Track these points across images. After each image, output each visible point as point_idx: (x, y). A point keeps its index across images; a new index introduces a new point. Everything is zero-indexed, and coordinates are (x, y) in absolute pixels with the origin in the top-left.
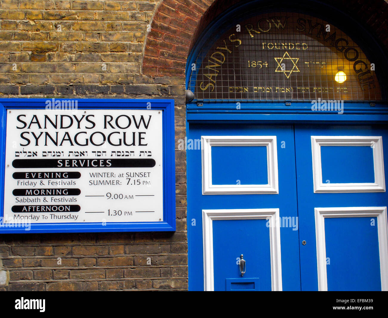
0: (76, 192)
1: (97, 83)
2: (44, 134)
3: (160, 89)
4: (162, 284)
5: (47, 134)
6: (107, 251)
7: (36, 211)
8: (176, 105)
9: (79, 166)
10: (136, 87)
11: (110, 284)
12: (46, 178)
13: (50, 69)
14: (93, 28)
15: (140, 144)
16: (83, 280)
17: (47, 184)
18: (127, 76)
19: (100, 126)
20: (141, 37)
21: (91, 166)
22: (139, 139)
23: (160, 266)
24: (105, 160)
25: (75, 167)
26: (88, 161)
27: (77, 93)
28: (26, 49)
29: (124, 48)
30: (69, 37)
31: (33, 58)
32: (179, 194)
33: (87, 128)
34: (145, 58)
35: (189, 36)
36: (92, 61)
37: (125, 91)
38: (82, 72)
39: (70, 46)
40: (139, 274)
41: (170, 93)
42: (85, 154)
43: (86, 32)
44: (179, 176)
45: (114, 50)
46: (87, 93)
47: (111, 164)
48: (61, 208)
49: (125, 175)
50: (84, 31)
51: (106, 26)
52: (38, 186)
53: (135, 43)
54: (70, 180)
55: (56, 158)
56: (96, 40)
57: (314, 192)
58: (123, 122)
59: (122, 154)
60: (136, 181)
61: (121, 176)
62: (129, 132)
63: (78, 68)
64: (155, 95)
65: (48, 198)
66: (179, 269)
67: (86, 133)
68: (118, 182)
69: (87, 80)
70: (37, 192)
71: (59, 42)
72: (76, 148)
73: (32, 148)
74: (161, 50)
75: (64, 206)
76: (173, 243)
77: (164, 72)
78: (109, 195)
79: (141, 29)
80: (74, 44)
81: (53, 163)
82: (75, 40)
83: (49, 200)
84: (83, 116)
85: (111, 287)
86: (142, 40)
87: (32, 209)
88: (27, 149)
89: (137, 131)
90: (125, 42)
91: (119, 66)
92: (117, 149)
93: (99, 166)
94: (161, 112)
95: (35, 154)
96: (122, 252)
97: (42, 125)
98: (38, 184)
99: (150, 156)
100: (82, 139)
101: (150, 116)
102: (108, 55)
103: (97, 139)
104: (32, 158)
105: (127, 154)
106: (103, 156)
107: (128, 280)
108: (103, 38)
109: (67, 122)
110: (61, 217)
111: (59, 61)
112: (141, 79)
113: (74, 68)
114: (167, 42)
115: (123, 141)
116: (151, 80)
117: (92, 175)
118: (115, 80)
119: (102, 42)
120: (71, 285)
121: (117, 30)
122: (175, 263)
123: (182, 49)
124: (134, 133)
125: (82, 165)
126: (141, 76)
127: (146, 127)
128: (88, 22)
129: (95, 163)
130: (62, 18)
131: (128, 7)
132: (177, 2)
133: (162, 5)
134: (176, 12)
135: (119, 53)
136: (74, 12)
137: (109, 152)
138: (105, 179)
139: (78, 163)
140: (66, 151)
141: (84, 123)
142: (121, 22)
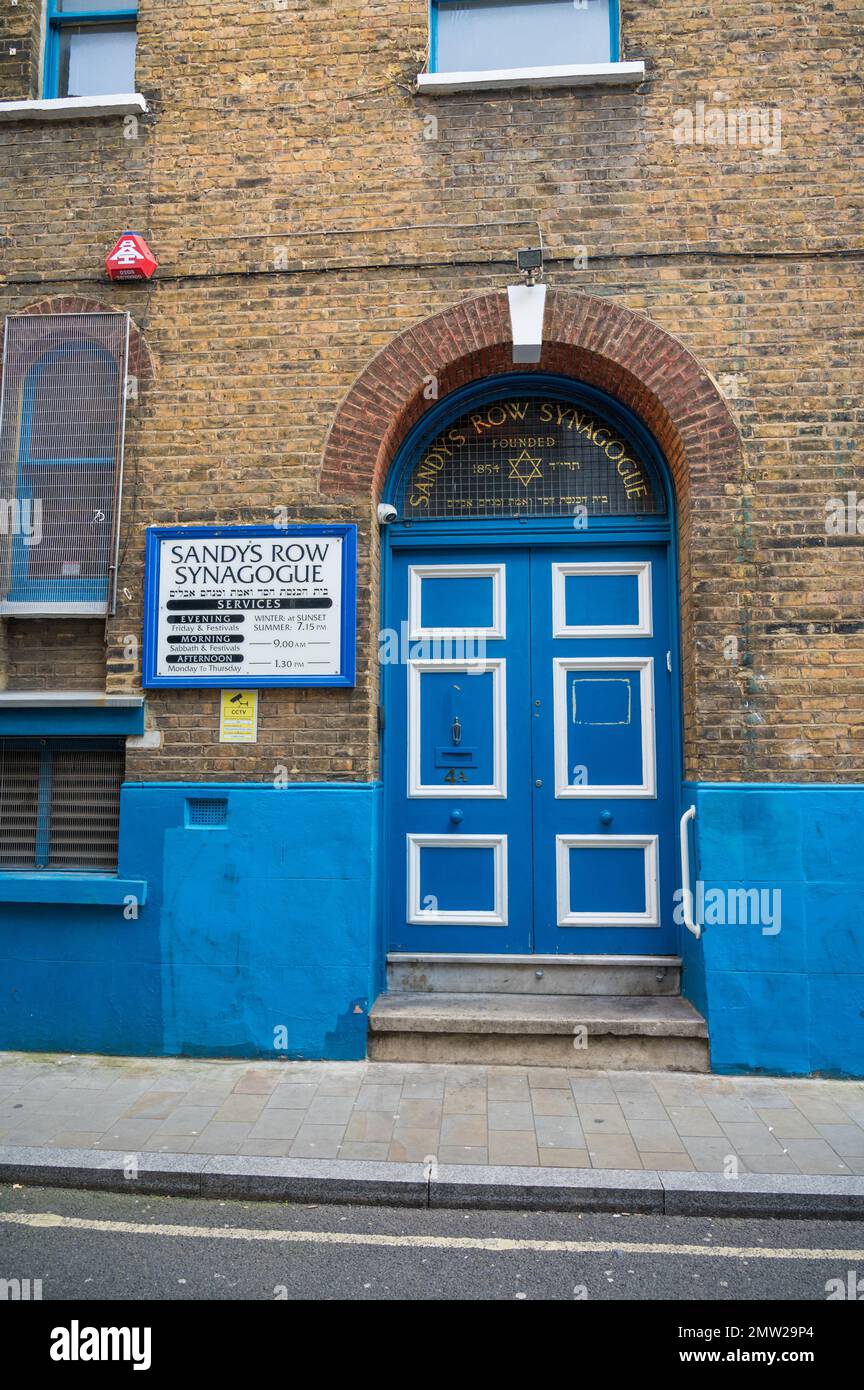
0: (238, 639)
2: (202, 569)
3: (341, 511)
4: (338, 751)
5: (206, 568)
6: (274, 710)
7: (193, 661)
8: (360, 530)
9: (243, 608)
10: (313, 510)
11: (277, 749)
12: (205, 622)
13: (213, 491)
15: (314, 580)
17: (205, 629)
18: (301, 496)
19: (267, 560)
20: (319, 446)
21: (256, 608)
22: (314, 574)
23: (336, 729)
24: (273, 600)
25: (238, 608)
26: (254, 601)
27: (242, 519)
28: (184, 466)
29: (298, 460)
30: (234, 449)
31: (192, 476)
33: (252, 561)
34: (323, 472)
36: (260, 478)
38: (249, 492)
39: (235, 461)
40: (311, 738)
41: (353, 516)
42: (250, 592)
43: (254, 442)
44: (362, 619)
45: (286, 464)
46: (255, 518)
47: (279, 605)
48: (222, 659)
49: (296, 618)
50: (252, 441)
51: (277, 433)
52: (196, 632)
53: (312, 453)
54: (232, 624)
55: (216, 598)
56: (265, 451)
58: (295, 553)
59: (293, 592)
60: (309, 624)
61: (291, 619)
62: (302, 565)
63: (244, 487)
64: (335, 518)
65: (207, 646)
66: (359, 733)
67: (251, 567)
68: (287, 627)
69: (254, 502)
70: (194, 639)
71: (223, 456)
72: (240, 586)
73: (188, 586)
74: (343, 461)
75: (225, 655)
76: (352, 701)
77: (347, 489)
78: (277, 643)
79: (320, 435)
80: (240, 458)
81: (212, 604)
82: (241, 453)
83: (208, 649)
84: (248, 546)
86: (321, 449)
87: (189, 659)
88: (183, 587)
89: (311, 564)
90: (300, 453)
91: (292, 484)
92: (286, 586)
93: (265, 608)
94: (341, 540)
95: (192, 593)
96: (292, 711)
97: (201, 559)
98: (195, 629)
99: (327, 594)
100: (246, 575)
101: (328, 546)
102: (279, 470)
103: (265, 574)
104: (188, 598)
105: (299, 592)
106: (271, 596)
107: (299, 746)
108: (274, 449)
109: (229, 554)
110: (222, 669)
111: (222, 480)
112: (318, 499)
113: (239, 488)
114: (351, 451)
115: (294, 577)
116: (331, 500)
117: (258, 618)
118: (287, 501)
119: (272, 454)
120: (233, 749)
121: (290, 438)
122: (354, 726)
124: (308, 567)
125: (246, 607)
126: (319, 495)
127: (322, 559)
128: (256, 429)
129: (261, 604)
130: (226, 425)
131: (302, 409)
132: (364, 399)
133: (346, 404)
134: (363, 412)
135: (293, 467)
136: (239, 417)
137: (277, 590)
138: (273, 623)
139: (242, 604)
140: (228, 589)
141: (249, 555)
142: (296, 427)
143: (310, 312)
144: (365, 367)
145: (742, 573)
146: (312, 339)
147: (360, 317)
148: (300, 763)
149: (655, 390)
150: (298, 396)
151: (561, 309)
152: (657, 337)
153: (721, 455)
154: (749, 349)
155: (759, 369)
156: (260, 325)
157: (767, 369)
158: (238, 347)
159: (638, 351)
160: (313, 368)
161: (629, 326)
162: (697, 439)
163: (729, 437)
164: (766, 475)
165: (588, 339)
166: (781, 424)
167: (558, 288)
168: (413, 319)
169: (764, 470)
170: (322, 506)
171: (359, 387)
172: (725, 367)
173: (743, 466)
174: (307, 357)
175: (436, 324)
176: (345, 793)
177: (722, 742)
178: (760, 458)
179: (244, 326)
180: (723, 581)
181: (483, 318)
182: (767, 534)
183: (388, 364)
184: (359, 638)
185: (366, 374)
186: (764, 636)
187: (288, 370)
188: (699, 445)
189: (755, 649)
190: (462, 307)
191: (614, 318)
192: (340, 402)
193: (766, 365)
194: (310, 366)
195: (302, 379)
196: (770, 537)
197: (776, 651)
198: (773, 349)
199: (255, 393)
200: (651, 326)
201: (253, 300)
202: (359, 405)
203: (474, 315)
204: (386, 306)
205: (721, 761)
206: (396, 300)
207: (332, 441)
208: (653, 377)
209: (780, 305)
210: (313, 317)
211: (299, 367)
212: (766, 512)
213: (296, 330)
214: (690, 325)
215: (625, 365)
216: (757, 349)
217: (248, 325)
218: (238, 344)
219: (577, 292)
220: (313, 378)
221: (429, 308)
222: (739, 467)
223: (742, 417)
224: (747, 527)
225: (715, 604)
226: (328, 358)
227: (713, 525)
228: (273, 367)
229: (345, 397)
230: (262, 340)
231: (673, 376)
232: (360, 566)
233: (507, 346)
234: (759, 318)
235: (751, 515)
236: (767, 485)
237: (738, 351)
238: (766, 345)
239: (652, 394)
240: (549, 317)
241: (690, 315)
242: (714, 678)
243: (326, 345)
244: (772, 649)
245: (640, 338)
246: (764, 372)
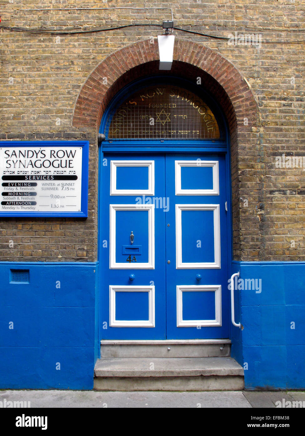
0: (34, 194)
1: (48, 132)
2: (18, 161)
3: (81, 135)
4: (80, 247)
5: (20, 161)
6: (51, 228)
7: (13, 205)
8: (90, 144)
9: (37, 179)
10: (69, 134)
11: (51, 246)
12: (19, 186)
13: (23, 124)
14: (46, 100)
15: (69, 167)
16: (38, 244)
17: (19, 189)
18: (64, 127)
19: (48, 157)
20: (73, 105)
21: (43, 179)
22: (69, 164)
23: (79, 237)
24: (50, 176)
25: (34, 180)
26: (41, 176)
27: (37, 138)
28: (11, 113)
29: (63, 111)
30: (33, 105)
31: (14, 118)
32: (90, 196)
33: (41, 158)
34: (74, 117)
35: (99, 103)
36: (45, 119)
37: (62, 136)
38: (40, 125)
39: (34, 111)
40: (68, 241)
41: (87, 137)
42: (40, 172)
43: (43, 102)
44: (91, 185)
45: (57, 112)
46: (42, 137)
47: (53, 178)
49: (61, 185)
50: (42, 102)
51: (53, 98)
52: (15, 191)
53: (69, 108)
54: (31, 187)
55: (24, 175)
56: (48, 107)
57: (176, 195)
58: (61, 154)
59: (60, 172)
60: (67, 188)
61: (58, 185)
62: (64, 160)
63: (38, 123)
64: (79, 138)
65: (20, 197)
66: (89, 239)
67: (40, 160)
68: (57, 189)
69: (42, 130)
70: (14, 194)
71: (28, 109)
72: (35, 169)
73: (12, 169)
74: (83, 112)
75: (28, 202)
76: (86, 224)
77: (84, 124)
78: (52, 196)
79: (73, 100)
80: (36, 109)
81: (22, 178)
82: (37, 107)
83: (20, 199)
84: (40, 151)
85: (52, 248)
86: (73, 106)
87: (12, 203)
88: (9, 170)
89: (68, 159)
90: (63, 108)
92: (57, 169)
93: (47, 180)
94: (82, 148)
95: (14, 172)
96: (59, 228)
97: (18, 156)
98: (15, 189)
99: (75, 173)
100: (38, 164)
101: (76, 151)
102: (54, 116)
103: (47, 164)
104: (12, 175)
105: (62, 172)
106: (49, 174)
107: (62, 244)
108: (52, 106)
109: (30, 154)
110: (27, 208)
111: (28, 120)
112: (71, 129)
113: (36, 123)
114: (87, 107)
115: (60, 165)
116: (77, 129)
117: (43, 184)
118: (57, 130)
119: (51, 108)
120: (31, 246)
121: (59, 101)
122: (87, 235)
123: (95, 111)
124: (66, 161)
125: (38, 179)
126: (72, 127)
127: (73, 157)
128: (44, 96)
129: (45, 178)
130: (30, 94)
131: (66, 87)
132: (93, 84)
133: (85, 86)
134: (93, 89)
135: (60, 114)
136: (36, 91)
137: (52, 171)
138: (50, 187)
139: (36, 178)
140: (30, 171)
141: (40, 155)
142: (62, 96)
143: (70, 44)
144: (94, 69)
145: (259, 167)
146: (70, 56)
147: (92, 47)
148: (62, 253)
149: (222, 84)
150: (63, 82)
151: (181, 47)
152: (222, 61)
153: (250, 114)
154: (261, 68)
155: (265, 77)
156: (47, 49)
157: (268, 77)
158: (37, 59)
159: (214, 67)
160: (70, 69)
161: (210, 55)
162: (240, 107)
163: (254, 106)
164: (269, 124)
165: (193, 60)
166: (275, 101)
167: (180, 38)
168: (115, 48)
169: (268, 121)
170: (73, 132)
171: (91, 78)
172: (251, 75)
173: (259, 119)
174: (68, 64)
175: (126, 51)
176: (83, 267)
177: (251, 243)
178: (267, 116)
179: (40, 49)
180: (252, 170)
181: (147, 49)
182: (270, 150)
183: (104, 68)
184: (89, 194)
185: (94, 73)
186: (269, 195)
187: (59, 70)
188: (241, 109)
189: (265, 201)
190: (137, 44)
191: (204, 52)
192: (82, 85)
193: (268, 75)
194: (69, 68)
195: (65, 74)
196: (271, 151)
197: (274, 202)
198: (271, 69)
199: (43, 80)
200: (220, 56)
201: (44, 38)
202: (91, 86)
203: (143, 48)
204: (104, 42)
205: (250, 252)
206: (108, 40)
207: (79, 102)
208: (221, 78)
209: (274, 50)
210: (71, 46)
211: (64, 68)
212: (269, 140)
213: (63, 52)
214: (236, 56)
215: (209, 72)
216: (265, 68)
217: (42, 49)
218: (36, 58)
219: (188, 40)
220: (70, 74)
221: (123, 44)
222: (258, 120)
223: (259, 98)
224: (262, 146)
225: (248, 181)
226: (77, 65)
227: (247, 145)
228: (52, 68)
229: (85, 82)
230: (48, 56)
231: (229, 78)
232: (90, 160)
233: (157, 62)
234: (265, 55)
235: (263, 141)
236: (270, 128)
237: (256, 69)
238: (268, 67)
239: (220, 86)
240: (175, 50)
241: (236, 53)
242: (247, 214)
243: (76, 59)
244: (272, 201)
245: (215, 61)
246: (268, 79)
